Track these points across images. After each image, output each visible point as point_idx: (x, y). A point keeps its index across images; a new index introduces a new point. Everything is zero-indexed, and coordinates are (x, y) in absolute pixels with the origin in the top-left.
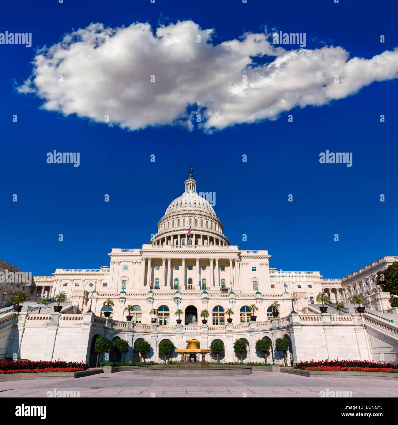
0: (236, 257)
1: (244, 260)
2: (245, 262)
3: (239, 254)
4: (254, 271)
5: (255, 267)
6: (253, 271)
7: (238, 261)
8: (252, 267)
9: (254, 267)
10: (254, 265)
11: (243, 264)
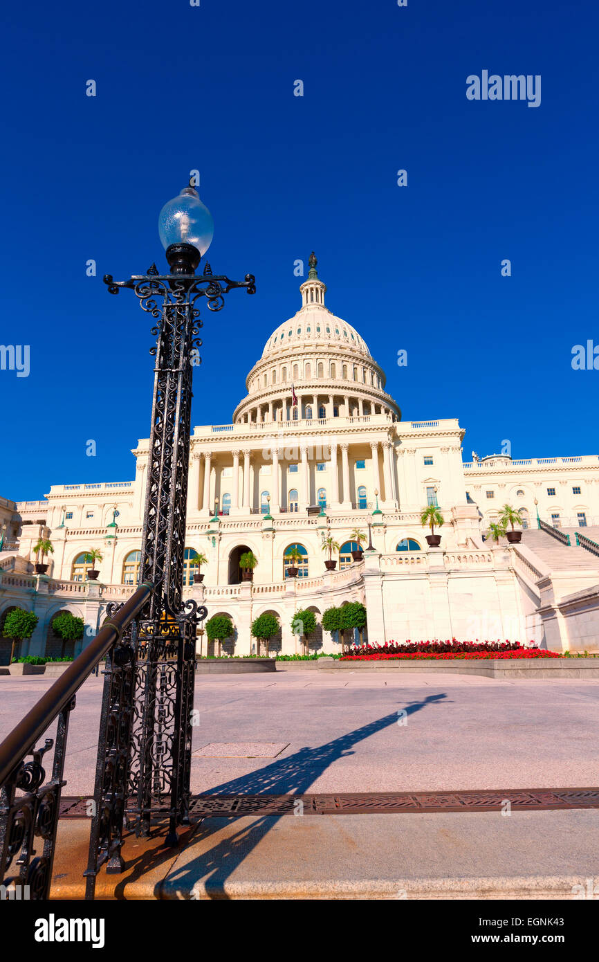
0: (384, 438)
1: (405, 444)
2: (408, 447)
3: (392, 431)
4: (429, 464)
5: (431, 457)
6: (425, 464)
7: (390, 446)
8: (425, 457)
9: (428, 457)
10: (428, 453)
11: (403, 452)
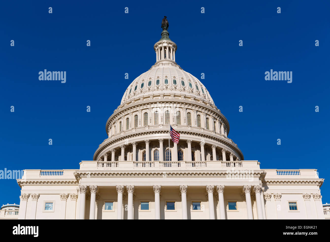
0: (256, 182)
1: (272, 189)
2: (275, 193)
3: (262, 176)
4: (293, 209)
5: (295, 203)
6: (290, 209)
7: (261, 191)
8: (290, 203)
9: (292, 203)
10: (293, 198)
11: (270, 196)
